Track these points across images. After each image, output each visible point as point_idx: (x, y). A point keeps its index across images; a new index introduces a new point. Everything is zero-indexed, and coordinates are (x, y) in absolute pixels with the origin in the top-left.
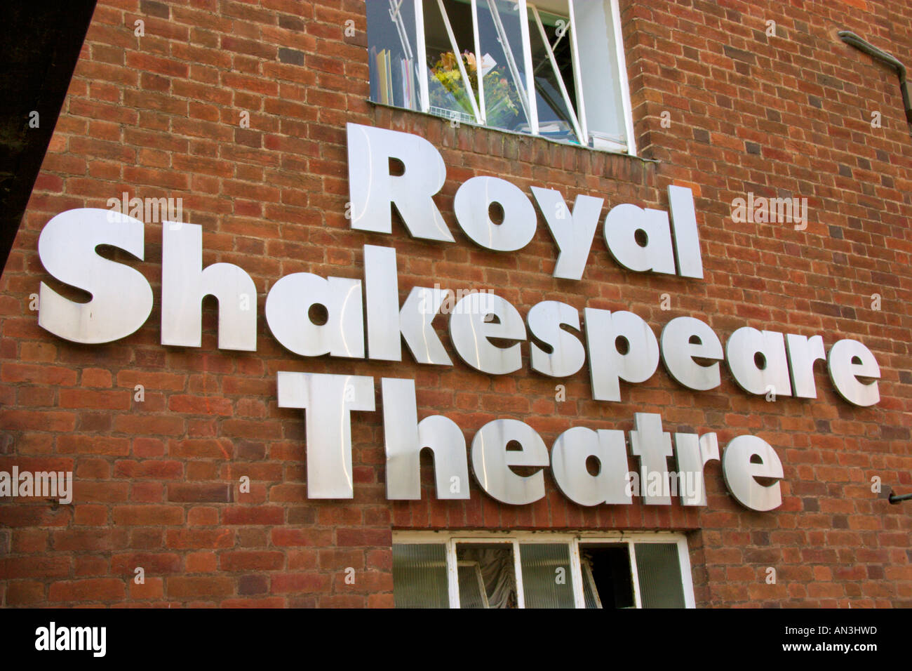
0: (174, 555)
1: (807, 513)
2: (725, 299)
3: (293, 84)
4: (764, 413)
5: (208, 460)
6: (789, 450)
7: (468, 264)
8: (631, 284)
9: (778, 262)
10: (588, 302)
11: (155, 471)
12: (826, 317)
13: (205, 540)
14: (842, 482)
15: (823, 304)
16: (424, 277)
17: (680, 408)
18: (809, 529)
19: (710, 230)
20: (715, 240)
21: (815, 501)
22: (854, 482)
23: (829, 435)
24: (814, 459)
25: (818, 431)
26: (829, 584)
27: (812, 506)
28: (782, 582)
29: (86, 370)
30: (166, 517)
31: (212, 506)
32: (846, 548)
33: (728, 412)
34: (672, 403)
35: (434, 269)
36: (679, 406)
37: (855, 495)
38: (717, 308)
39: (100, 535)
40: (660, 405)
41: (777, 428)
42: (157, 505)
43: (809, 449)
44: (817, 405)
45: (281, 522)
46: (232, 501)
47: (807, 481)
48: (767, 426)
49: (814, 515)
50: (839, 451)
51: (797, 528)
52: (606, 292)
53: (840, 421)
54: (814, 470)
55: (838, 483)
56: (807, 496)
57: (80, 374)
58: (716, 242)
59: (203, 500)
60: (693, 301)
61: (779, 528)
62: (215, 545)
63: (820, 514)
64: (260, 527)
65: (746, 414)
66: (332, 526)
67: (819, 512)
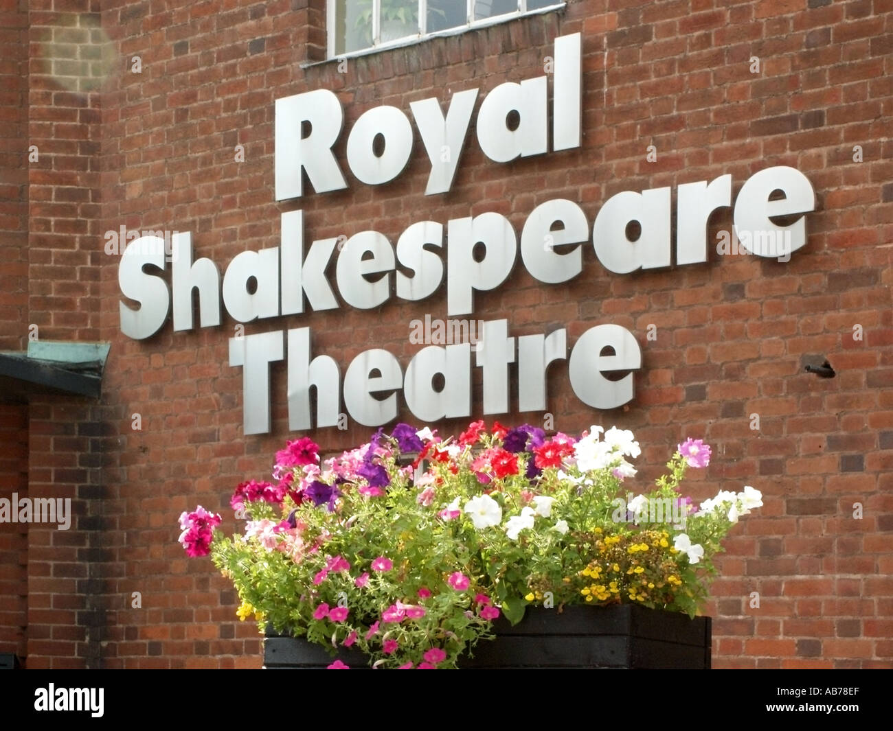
0: (191, 480)
1: (689, 403)
2: (625, 157)
3: (257, 74)
4: (654, 291)
5: (207, 411)
6: (681, 330)
7: (370, 202)
8: (518, 174)
9: (712, 81)
10: (471, 208)
11: (183, 423)
12: (770, 138)
13: (204, 469)
14: (745, 360)
15: (771, 119)
16: (337, 226)
17: (553, 304)
18: (686, 423)
19: (620, 72)
20: (625, 82)
21: (703, 387)
22: (765, 357)
23: (742, 302)
24: (713, 335)
25: (726, 299)
26: (701, 483)
27: (698, 394)
28: (641, 484)
29: (152, 356)
30: (187, 455)
31: (208, 445)
32: (734, 440)
33: (608, 298)
34: (544, 301)
35: (344, 216)
36: (551, 302)
37: (763, 373)
38: (614, 172)
39: (160, 469)
40: (531, 306)
41: (668, 307)
42: (184, 447)
43: (707, 326)
44: (731, 265)
45: (242, 453)
46: (219, 440)
47: (695, 365)
48: (655, 307)
49: (697, 405)
50: (752, 321)
51: (671, 423)
52: (491, 192)
53: (764, 279)
54: (709, 350)
55: (741, 361)
56: (693, 384)
57: (150, 359)
58: (627, 85)
59: (205, 441)
60: (586, 172)
61: (648, 424)
62: (210, 472)
63: (706, 403)
64: (231, 458)
65: (629, 297)
66: (269, 454)
67: (705, 401)
